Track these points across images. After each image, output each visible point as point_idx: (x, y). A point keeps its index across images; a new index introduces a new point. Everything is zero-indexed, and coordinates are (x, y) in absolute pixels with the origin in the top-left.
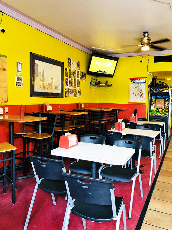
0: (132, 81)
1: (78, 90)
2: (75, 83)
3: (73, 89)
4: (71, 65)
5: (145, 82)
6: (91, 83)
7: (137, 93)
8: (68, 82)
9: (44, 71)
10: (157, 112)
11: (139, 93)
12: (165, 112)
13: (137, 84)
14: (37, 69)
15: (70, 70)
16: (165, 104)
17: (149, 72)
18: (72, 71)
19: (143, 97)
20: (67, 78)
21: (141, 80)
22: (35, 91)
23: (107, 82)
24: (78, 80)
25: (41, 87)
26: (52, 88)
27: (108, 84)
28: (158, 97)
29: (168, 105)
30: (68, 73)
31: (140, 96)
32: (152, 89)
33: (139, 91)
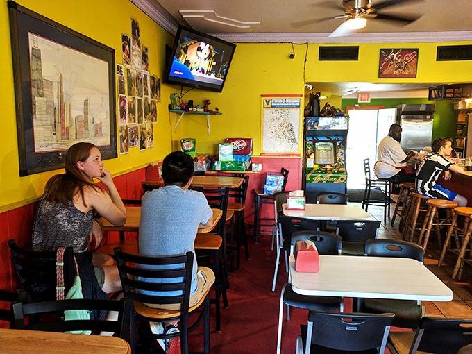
0: (268, 103)
1: (147, 129)
2: (140, 109)
3: (137, 127)
4: (129, 56)
5: (299, 106)
6: (170, 107)
7: (281, 132)
8: (127, 108)
9: (61, 78)
10: (322, 172)
11: (286, 131)
12: (339, 172)
13: (279, 110)
14: (39, 70)
15: (128, 71)
16: (335, 153)
17: (307, 83)
18: (134, 75)
19: (294, 140)
20: (122, 95)
21: (288, 101)
22: (36, 151)
23: (207, 102)
24: (146, 100)
25: (55, 134)
26: (87, 132)
27: (210, 107)
28: (320, 139)
29: (343, 156)
30: (126, 81)
31: (287, 139)
32: (312, 121)
33: (285, 126)
